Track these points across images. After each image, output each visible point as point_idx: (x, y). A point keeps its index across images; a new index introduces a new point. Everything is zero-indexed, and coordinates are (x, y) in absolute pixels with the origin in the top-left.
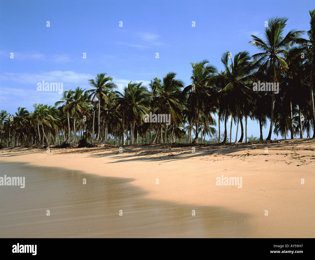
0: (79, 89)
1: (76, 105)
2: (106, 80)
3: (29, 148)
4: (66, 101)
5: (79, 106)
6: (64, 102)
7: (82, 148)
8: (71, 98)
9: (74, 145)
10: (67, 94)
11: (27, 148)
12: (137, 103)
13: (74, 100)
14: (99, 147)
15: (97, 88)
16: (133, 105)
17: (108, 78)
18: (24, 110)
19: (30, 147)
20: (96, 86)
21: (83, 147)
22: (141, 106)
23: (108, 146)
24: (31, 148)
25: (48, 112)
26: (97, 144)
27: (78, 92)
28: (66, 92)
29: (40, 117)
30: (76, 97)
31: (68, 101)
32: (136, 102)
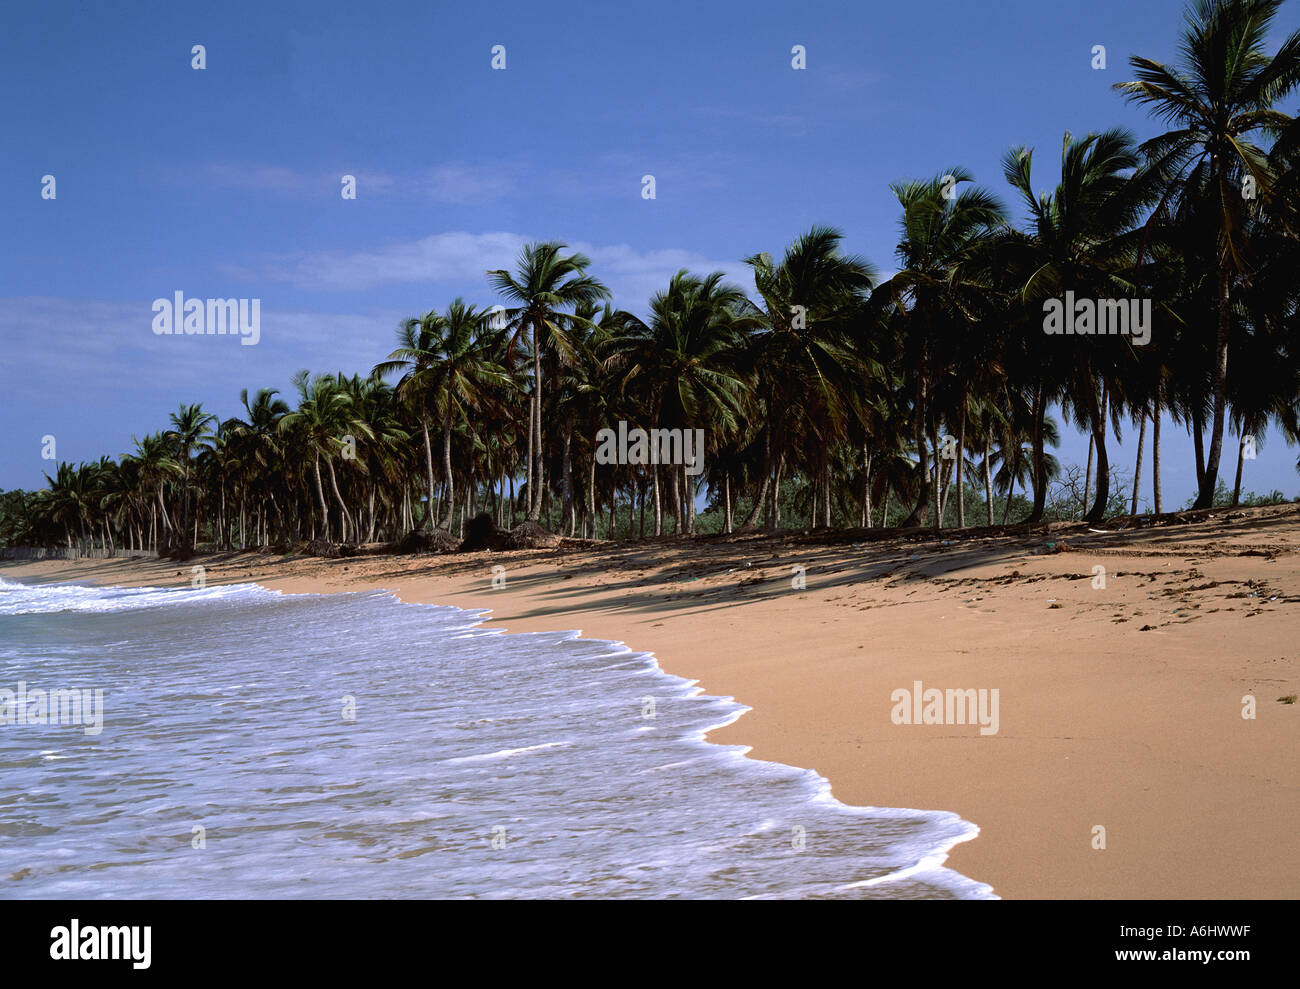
0: (462, 310)
1: (453, 374)
2: (563, 268)
3: (289, 555)
4: (413, 361)
5: (464, 379)
6: (408, 366)
7: (474, 553)
8: (434, 350)
9: (450, 541)
10: (418, 330)
11: (281, 557)
12: (695, 360)
13: (444, 357)
14: (539, 548)
15: (528, 301)
16: (678, 370)
17: (570, 261)
18: (274, 398)
19: (290, 550)
20: (521, 294)
21: (481, 547)
22: (710, 373)
23: (574, 541)
24: (297, 555)
25: (348, 405)
26: (532, 534)
27: (459, 320)
28: (414, 324)
29: (318, 429)
30: (450, 345)
31: (421, 360)
32: (689, 358)
